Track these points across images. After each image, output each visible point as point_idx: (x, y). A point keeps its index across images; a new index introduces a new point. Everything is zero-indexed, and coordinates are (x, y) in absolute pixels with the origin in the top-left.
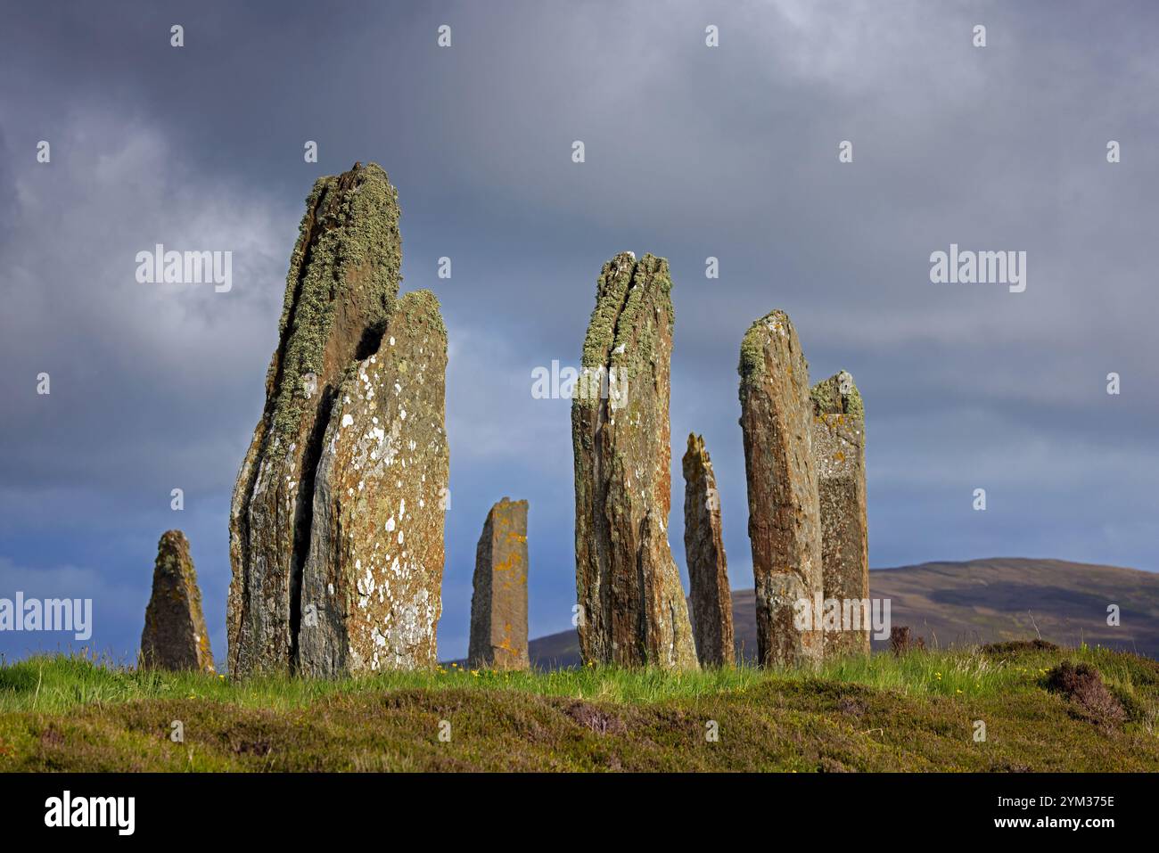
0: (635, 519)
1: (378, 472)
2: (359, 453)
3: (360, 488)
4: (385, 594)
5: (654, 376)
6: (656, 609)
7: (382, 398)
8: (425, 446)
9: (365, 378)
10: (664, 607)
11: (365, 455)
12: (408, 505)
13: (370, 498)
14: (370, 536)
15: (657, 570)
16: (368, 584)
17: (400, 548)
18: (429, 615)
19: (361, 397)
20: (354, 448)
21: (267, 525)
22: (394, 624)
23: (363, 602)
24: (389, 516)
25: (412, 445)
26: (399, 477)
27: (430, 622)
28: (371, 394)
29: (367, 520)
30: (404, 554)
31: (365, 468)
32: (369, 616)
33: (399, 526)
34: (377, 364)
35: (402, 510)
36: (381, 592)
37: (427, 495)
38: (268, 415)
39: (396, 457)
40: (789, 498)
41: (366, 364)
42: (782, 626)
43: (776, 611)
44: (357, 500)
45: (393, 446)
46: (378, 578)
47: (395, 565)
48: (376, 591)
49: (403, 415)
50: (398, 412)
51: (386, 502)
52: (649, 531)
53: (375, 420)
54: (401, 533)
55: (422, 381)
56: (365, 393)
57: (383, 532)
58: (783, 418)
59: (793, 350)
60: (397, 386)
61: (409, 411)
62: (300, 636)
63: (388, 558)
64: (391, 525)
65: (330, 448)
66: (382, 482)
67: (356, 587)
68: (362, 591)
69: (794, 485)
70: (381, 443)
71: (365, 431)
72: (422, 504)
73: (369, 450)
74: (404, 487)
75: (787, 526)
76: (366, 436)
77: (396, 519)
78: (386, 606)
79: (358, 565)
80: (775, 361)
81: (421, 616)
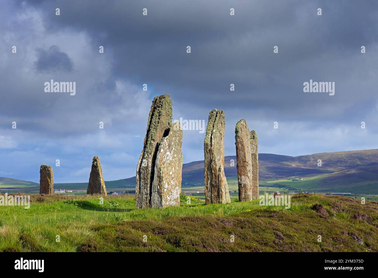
0: (217, 168)
1: (169, 162)
2: (164, 158)
3: (165, 165)
4: (170, 188)
5: (221, 136)
6: (222, 187)
7: (169, 145)
8: (178, 156)
9: (166, 141)
10: (223, 187)
11: (166, 158)
12: (175, 168)
13: (167, 168)
14: (167, 176)
15: (222, 179)
16: (166, 186)
17: (173, 178)
18: (178, 192)
19: (165, 145)
20: (164, 157)
21: (144, 173)
22: (171, 194)
23: (165, 190)
24: (171, 171)
25: (175, 156)
26: (173, 163)
27: (179, 194)
28: (167, 145)
29: (166, 172)
30: (174, 179)
31: (166, 161)
32: (166, 193)
33: (173, 173)
34: (168, 138)
35: (173, 170)
36: (169, 188)
37: (178, 166)
38: (144, 149)
39: (172, 158)
40: (246, 160)
41: (166, 138)
42: (244, 188)
43: (243, 185)
44: (164, 168)
45: (172, 156)
46: (168, 184)
47: (172, 182)
48: (168, 187)
49: (174, 149)
50: (173, 149)
51: (170, 168)
52: (220, 171)
53: (168, 150)
54: (173, 175)
55: (177, 141)
56: (166, 144)
57: (170, 175)
58: (245, 143)
59: (247, 128)
60: (172, 143)
61: (175, 148)
62: (151, 197)
63: (170, 180)
64: (171, 173)
65: (158, 156)
66: (169, 164)
67: (164, 187)
68: (165, 188)
69: (247, 157)
70: (169, 155)
71: (166, 153)
72: (177, 168)
73: (167, 157)
74: (174, 165)
75: (245, 166)
76: (166, 154)
77: (172, 172)
78: (170, 191)
79: (164, 182)
80: (243, 130)
81: (177, 192)
